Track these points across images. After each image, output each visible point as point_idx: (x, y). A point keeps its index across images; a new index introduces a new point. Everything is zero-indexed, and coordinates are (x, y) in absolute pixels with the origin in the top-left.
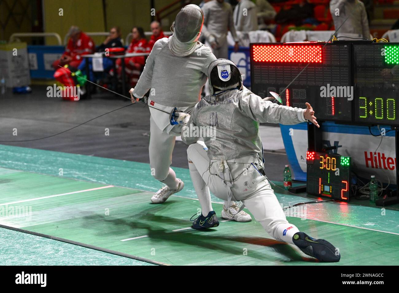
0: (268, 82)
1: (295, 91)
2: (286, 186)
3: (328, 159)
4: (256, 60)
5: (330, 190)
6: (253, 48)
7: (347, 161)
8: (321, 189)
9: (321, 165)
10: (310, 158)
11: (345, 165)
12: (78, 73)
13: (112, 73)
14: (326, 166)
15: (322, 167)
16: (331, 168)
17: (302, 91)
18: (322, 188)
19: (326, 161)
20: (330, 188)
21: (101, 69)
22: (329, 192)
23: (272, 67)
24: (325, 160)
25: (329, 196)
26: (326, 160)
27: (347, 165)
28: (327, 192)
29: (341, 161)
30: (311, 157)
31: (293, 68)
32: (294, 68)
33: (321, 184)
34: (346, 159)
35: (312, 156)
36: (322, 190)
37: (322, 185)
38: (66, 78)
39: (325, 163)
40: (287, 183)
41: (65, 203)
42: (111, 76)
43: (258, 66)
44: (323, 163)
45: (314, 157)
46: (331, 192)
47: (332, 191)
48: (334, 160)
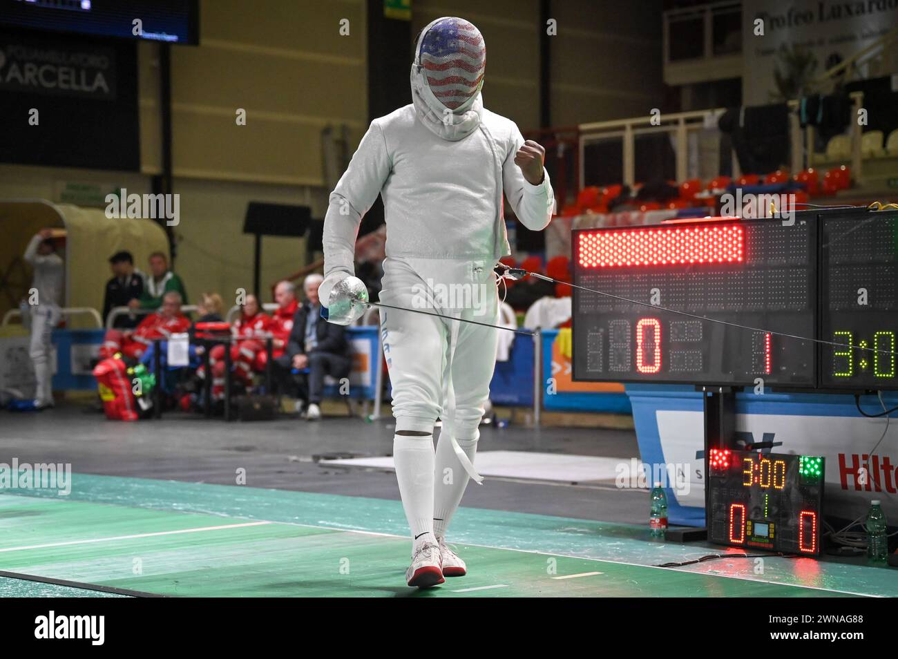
0: (611, 309)
1: (675, 326)
2: (655, 529)
3: (766, 465)
4: (586, 265)
5: (769, 533)
6: (579, 240)
7: (816, 466)
8: (746, 530)
9: (747, 478)
10: (718, 463)
11: (810, 474)
12: (139, 369)
13: (201, 373)
14: (759, 480)
15: (748, 482)
16: (772, 483)
17: (692, 324)
18: (749, 528)
19: (759, 470)
20: (769, 528)
21: (184, 361)
22: (768, 537)
23: (623, 277)
24: (757, 466)
25: (766, 546)
26: (759, 467)
27: (815, 475)
28: (760, 537)
29: (801, 465)
30: (720, 462)
31: (673, 277)
32: (675, 277)
33: (746, 521)
34: (812, 462)
35: (724, 458)
36: (749, 533)
37: (749, 523)
38: (116, 378)
39: (756, 473)
40: (657, 521)
41: (176, 545)
42: (199, 378)
43: (590, 277)
44: (752, 472)
45: (727, 461)
46: (772, 536)
47: (775, 536)
48: (779, 466)
